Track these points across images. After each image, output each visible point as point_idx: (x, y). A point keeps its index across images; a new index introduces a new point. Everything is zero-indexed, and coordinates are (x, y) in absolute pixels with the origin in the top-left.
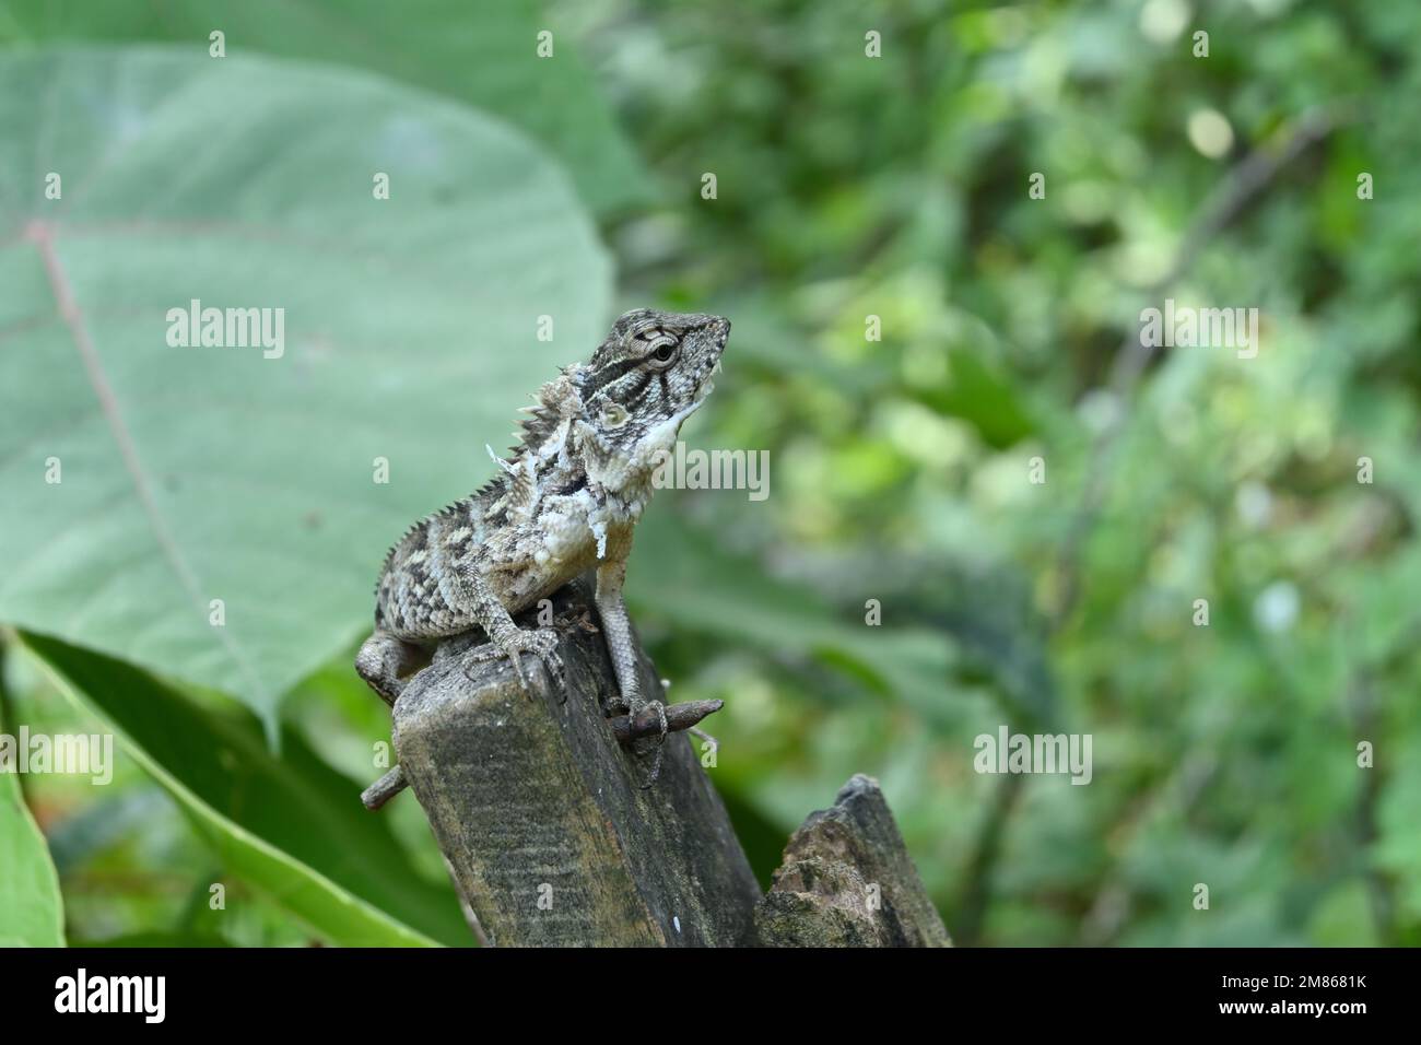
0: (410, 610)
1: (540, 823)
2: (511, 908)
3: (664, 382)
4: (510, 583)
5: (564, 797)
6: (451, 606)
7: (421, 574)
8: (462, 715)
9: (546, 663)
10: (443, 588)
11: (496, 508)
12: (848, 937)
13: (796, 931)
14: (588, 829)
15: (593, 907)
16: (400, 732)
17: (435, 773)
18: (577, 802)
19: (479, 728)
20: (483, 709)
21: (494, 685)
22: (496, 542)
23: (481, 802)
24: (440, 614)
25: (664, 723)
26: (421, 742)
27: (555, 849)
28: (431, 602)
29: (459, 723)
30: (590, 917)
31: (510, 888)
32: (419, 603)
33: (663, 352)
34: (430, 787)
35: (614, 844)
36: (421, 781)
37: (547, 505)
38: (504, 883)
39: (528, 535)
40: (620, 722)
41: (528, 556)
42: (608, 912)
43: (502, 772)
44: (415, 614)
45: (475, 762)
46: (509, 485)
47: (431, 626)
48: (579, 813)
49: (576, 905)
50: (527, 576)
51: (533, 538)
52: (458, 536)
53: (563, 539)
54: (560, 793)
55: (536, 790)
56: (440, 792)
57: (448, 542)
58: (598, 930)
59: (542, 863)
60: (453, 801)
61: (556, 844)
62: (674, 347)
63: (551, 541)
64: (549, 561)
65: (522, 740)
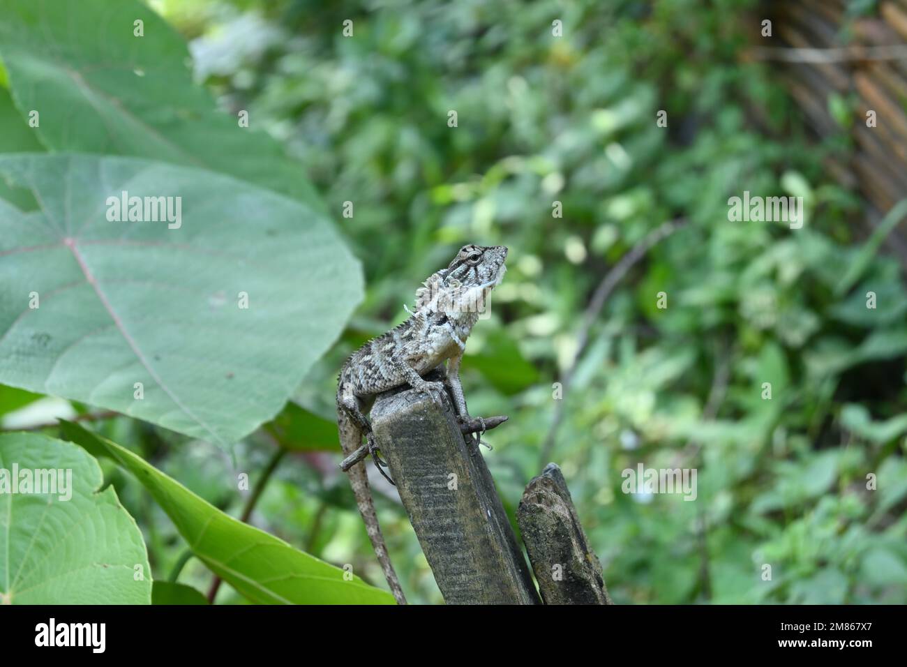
0: (366, 381)
1: (436, 465)
2: (420, 503)
3: (476, 269)
4: (414, 365)
5: (447, 452)
6: (386, 378)
7: (370, 365)
8: (405, 416)
9: (441, 394)
10: (382, 370)
11: (407, 333)
12: (558, 524)
13: (536, 521)
14: (457, 467)
15: (457, 502)
16: (376, 424)
17: (391, 442)
18: (453, 454)
19: (412, 422)
20: (414, 413)
21: (420, 402)
22: (410, 346)
23: (411, 455)
24: (380, 382)
25: (484, 426)
26: (386, 427)
27: (441, 476)
28: (376, 376)
29: (403, 419)
30: (455, 507)
31: (420, 494)
32: (370, 377)
33: (475, 257)
34: (388, 448)
35: (468, 474)
36: (384, 446)
37: (432, 330)
38: (418, 493)
39: (425, 342)
40: (463, 426)
41: (424, 352)
42: (463, 504)
43: (421, 441)
44: (368, 383)
45: (409, 437)
46: (412, 322)
47: (376, 387)
48: (453, 460)
49: (449, 502)
50: (422, 362)
51: (427, 343)
52: (388, 347)
53: (440, 344)
54: (446, 450)
55: (435, 449)
56: (393, 451)
57: (383, 350)
58: (458, 513)
59: (435, 483)
60: (398, 455)
61: (442, 474)
62: (480, 255)
63: (434, 345)
64: (433, 354)
65: (430, 427)
